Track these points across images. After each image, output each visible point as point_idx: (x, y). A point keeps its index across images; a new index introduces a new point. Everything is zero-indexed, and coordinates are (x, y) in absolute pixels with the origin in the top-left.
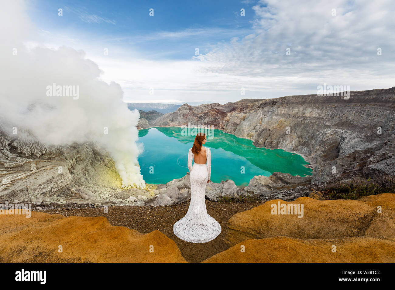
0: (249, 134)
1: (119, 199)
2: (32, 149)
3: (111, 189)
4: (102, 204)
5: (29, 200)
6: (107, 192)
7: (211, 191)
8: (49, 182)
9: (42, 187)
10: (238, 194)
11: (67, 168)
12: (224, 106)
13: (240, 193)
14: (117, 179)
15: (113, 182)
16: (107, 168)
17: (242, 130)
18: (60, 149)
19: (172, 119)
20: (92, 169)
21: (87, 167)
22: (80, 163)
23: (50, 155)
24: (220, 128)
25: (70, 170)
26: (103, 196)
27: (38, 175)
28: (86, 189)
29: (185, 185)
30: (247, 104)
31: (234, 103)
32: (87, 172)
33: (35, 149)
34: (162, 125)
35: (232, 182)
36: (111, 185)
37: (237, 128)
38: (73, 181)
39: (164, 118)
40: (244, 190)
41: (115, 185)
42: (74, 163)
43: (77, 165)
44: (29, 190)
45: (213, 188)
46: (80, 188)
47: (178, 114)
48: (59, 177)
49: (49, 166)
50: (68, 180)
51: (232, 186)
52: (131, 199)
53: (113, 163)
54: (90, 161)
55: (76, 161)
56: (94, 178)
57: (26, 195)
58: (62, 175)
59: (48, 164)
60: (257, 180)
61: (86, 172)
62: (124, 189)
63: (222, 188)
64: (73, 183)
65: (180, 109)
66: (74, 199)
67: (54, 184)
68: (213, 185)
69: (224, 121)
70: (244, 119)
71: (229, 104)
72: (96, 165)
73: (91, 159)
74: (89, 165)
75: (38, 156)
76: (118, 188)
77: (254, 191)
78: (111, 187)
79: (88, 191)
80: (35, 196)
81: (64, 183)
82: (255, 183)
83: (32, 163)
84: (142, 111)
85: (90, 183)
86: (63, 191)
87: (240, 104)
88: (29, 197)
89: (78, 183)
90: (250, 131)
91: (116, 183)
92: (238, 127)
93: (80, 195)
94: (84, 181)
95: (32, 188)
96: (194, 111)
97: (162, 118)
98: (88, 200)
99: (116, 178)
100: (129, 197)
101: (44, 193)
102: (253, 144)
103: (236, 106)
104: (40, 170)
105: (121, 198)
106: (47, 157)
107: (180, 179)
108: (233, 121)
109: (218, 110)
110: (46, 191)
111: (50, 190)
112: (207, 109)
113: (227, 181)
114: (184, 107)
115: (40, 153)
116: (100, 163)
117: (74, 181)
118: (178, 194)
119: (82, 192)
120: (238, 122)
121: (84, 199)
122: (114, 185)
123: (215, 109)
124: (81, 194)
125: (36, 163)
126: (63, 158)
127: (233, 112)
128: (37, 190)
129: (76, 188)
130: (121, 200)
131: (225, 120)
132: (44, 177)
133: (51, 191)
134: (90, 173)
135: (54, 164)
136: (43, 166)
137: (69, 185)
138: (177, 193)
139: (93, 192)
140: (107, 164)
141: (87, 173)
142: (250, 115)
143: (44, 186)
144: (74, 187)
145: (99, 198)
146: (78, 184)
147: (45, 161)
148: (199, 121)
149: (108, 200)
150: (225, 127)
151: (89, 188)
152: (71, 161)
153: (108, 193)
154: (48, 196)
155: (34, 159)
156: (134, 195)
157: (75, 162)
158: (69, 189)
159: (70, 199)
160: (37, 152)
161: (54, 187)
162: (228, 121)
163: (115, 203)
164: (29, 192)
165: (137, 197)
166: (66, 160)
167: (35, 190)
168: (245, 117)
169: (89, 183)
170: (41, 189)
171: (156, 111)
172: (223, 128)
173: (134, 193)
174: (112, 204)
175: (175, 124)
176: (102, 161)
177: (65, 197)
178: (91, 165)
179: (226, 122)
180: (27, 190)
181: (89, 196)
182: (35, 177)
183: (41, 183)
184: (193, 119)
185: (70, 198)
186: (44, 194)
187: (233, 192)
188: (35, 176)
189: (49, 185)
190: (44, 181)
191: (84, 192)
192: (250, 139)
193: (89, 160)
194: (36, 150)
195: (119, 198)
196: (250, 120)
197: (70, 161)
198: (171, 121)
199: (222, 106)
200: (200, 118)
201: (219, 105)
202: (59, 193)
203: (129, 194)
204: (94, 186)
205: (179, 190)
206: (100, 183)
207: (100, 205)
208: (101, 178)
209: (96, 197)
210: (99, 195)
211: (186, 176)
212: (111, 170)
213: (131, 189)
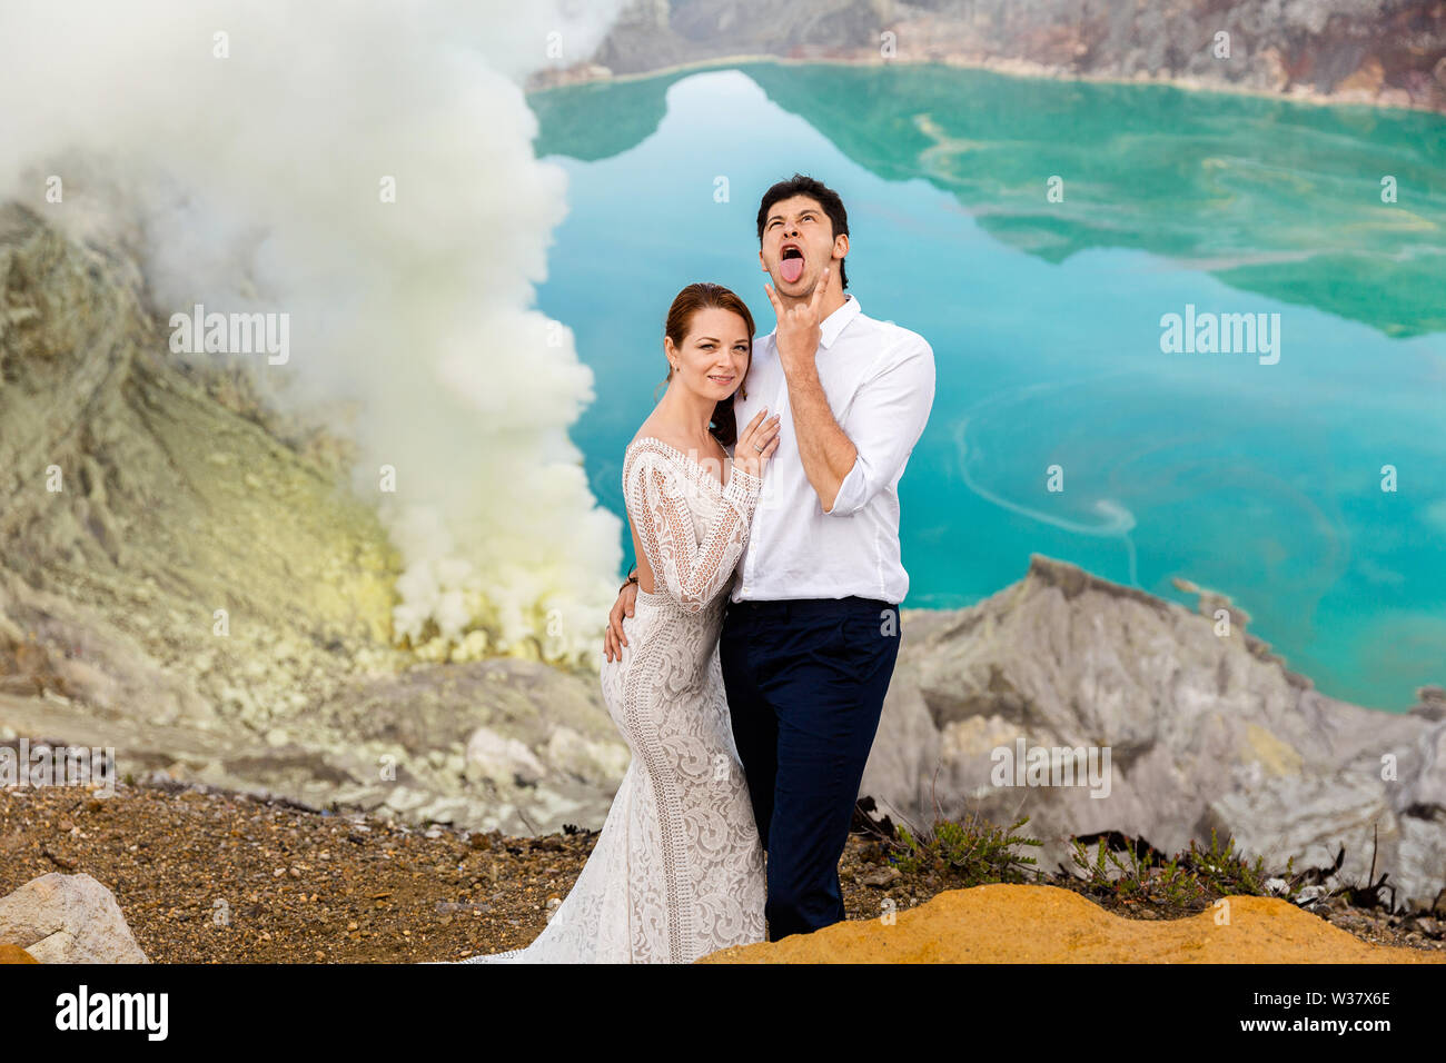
1: (378, 746)
3: (307, 641)
6: (275, 669)
7: (1291, 785)
14: (358, 551)
15: (320, 579)
16: (274, 447)
20: (146, 443)
21: (96, 425)
22: (38, 383)
26: (241, 694)
28: (92, 620)
29: (996, 679)
32: (101, 462)
36: (303, 604)
41: (342, 609)
45: (1314, 751)
46: (45, 602)
52: (481, 757)
54: (123, 371)
56: (155, 524)
61: (88, 464)
62: (419, 652)
68: (1320, 727)
72: (170, 409)
73: (127, 354)
74: (115, 402)
76: (367, 636)
78: (310, 627)
79: (108, 630)
85: (126, 569)
91: (350, 587)
93: (48, 665)
94: (78, 542)
98: (113, 715)
99: (346, 544)
100: (464, 738)
105: (392, 732)
107: (960, 615)
118: (924, 767)
119: (61, 643)
121: (83, 700)
122: (330, 608)
124: (56, 655)
130: (393, 755)
134: (128, 478)
138: (913, 753)
139: (151, 647)
141: (97, 473)
145: (208, 707)
149: (278, 738)
151: (120, 611)
153: (284, 675)
156: (510, 719)
163: (338, 777)
165: (546, 742)
169: (115, 560)
173: (517, 699)
174: (318, 777)
178: (132, 405)
181: (120, 677)
191: (79, 645)
193: (113, 360)
195: (377, 736)
203: (464, 708)
204: (161, 595)
205: (939, 725)
206: (215, 579)
207: (214, 774)
208: (218, 530)
209: (182, 698)
210: (204, 685)
211: (1023, 594)
212: (309, 471)
213: (493, 662)
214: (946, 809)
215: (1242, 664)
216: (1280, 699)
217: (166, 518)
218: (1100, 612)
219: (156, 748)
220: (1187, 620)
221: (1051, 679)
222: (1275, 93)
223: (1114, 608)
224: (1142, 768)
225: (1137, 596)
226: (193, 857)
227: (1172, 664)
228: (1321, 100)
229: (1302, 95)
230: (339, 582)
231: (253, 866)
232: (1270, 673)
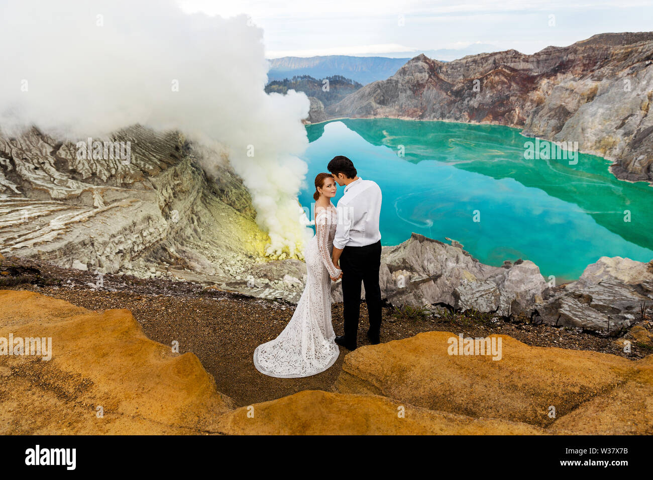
0: (600, 142)
1: (262, 279)
2: (92, 164)
3: (244, 256)
4: (227, 284)
5: (98, 262)
6: (237, 262)
7: (474, 284)
8: (128, 232)
9: (116, 240)
10: (545, 299)
11: (158, 206)
12: (531, 59)
13: (553, 296)
14: (255, 235)
15: (247, 242)
16: (235, 211)
17: (580, 130)
18: (142, 166)
19: (382, 98)
20: (206, 211)
21: (195, 207)
22: (181, 198)
23: (125, 177)
24: (512, 123)
25: (163, 211)
26: (229, 268)
27: (108, 216)
28: (195, 252)
29: (404, 261)
30: (607, 49)
31: (566, 50)
32: (196, 216)
33: (98, 164)
34: (359, 113)
35: (533, 266)
36: (243, 248)
37: (564, 125)
38: (170, 234)
39: (362, 97)
40: (566, 291)
41: (252, 249)
42: (170, 198)
43: (176, 200)
44: (95, 244)
45: (480, 276)
46: (184, 248)
47: (400, 85)
48: (144, 223)
49: (124, 200)
50: (161, 230)
51: (531, 277)
52: (286, 281)
53: (247, 202)
54: (200, 195)
55: (174, 194)
56: (209, 230)
57: (91, 252)
58: (150, 221)
59: (123, 197)
60: (608, 269)
61: (193, 216)
62: (271, 258)
63: (504, 279)
64: (171, 237)
65: (404, 72)
66: (174, 268)
67: (137, 236)
68: (481, 270)
69: (529, 103)
70: (591, 97)
71: (550, 52)
72: (212, 203)
73: (201, 191)
74: (199, 202)
75: (104, 178)
76: (258, 254)
77: (594, 296)
78: (245, 253)
79: (199, 255)
80: (107, 257)
81: (155, 235)
82: (600, 276)
83: (95, 192)
84: (309, 77)
85: (203, 241)
86: (154, 251)
87: (584, 52)
88: (97, 257)
89: (179, 236)
90: (608, 133)
91: (254, 243)
92: (569, 121)
93: (185, 263)
94: (191, 234)
95: (101, 240)
96: (442, 76)
97: (357, 95)
98: (200, 273)
99: (252, 233)
100: (282, 277)
101: (120, 251)
102: (610, 169)
103: (571, 57)
104: (110, 206)
105: (265, 276)
106: (120, 181)
107: (395, 247)
108: (554, 102)
109: (512, 70)
110: (125, 249)
111: (131, 247)
112: (481, 69)
113: (519, 262)
114: (416, 66)
115: (106, 173)
116: (221, 200)
117: (173, 234)
119: (188, 258)
120: (571, 107)
121: (194, 270)
122: (249, 248)
123: (506, 67)
124: (187, 260)
125: (103, 194)
126: (149, 185)
127: (560, 76)
128: (109, 245)
129: (178, 248)
130: (267, 281)
131: (532, 101)
132: (118, 222)
133: (132, 250)
134: (202, 219)
135: (134, 197)
136: (115, 198)
137: (164, 241)
138: (385, 279)
139: (208, 258)
140: (234, 202)
141: (195, 218)
142: (611, 86)
143: (121, 238)
144: (173, 245)
145: (222, 271)
146: (181, 240)
147: (117, 190)
148: (455, 102)
149: (238, 278)
150: (528, 121)
151: (202, 250)
152: (164, 192)
153: (239, 264)
154: (129, 258)
155: (98, 185)
156: (293, 272)
157: (172, 195)
158: (165, 250)
159: (167, 269)
160: (100, 171)
161: (138, 242)
162: (539, 103)
163: (253, 286)
164: (96, 249)
165: (302, 278)
166: (155, 190)
167: (105, 244)
168: (596, 89)
169: (200, 238)
170: (115, 245)
171: (342, 77)
172: (521, 122)
173: (294, 268)
174: (248, 287)
175: (390, 112)
176: (223, 196)
177: (159, 264)
178: (203, 202)
179: (535, 105)
180: (93, 244)
181: (202, 265)
182: (102, 220)
183: (114, 233)
184: (438, 97)
185: (167, 266)
186: (122, 254)
187: (533, 291)
188: (103, 218)
189: (128, 237)
190: (120, 228)
191: (192, 258)
192: (602, 155)
193: (198, 192)
194: (99, 167)
195: (262, 277)
196: (609, 101)
197: (162, 192)
198: (379, 103)
199: (526, 59)
200: (458, 94)
201: (516, 55)
202: (147, 254)
203: (282, 270)
204: (210, 246)
205: (391, 272)
206: (223, 242)
207: (224, 286)
208: (223, 231)
209: (216, 269)
210: (221, 266)
211: (410, 242)
212: (244, 217)
213: (288, 260)
214: (393, 291)
215: (462, 256)
216: (471, 265)
217: (211, 228)
218: (428, 246)
219: (210, 281)
220: (448, 247)
221: (417, 261)
222: (467, 122)
223: (431, 245)
224: (439, 281)
225: (437, 242)
226: (226, 317)
227: (445, 257)
228: (478, 124)
229: (473, 123)
230: (251, 242)
231: (241, 319)
232: (469, 259)
